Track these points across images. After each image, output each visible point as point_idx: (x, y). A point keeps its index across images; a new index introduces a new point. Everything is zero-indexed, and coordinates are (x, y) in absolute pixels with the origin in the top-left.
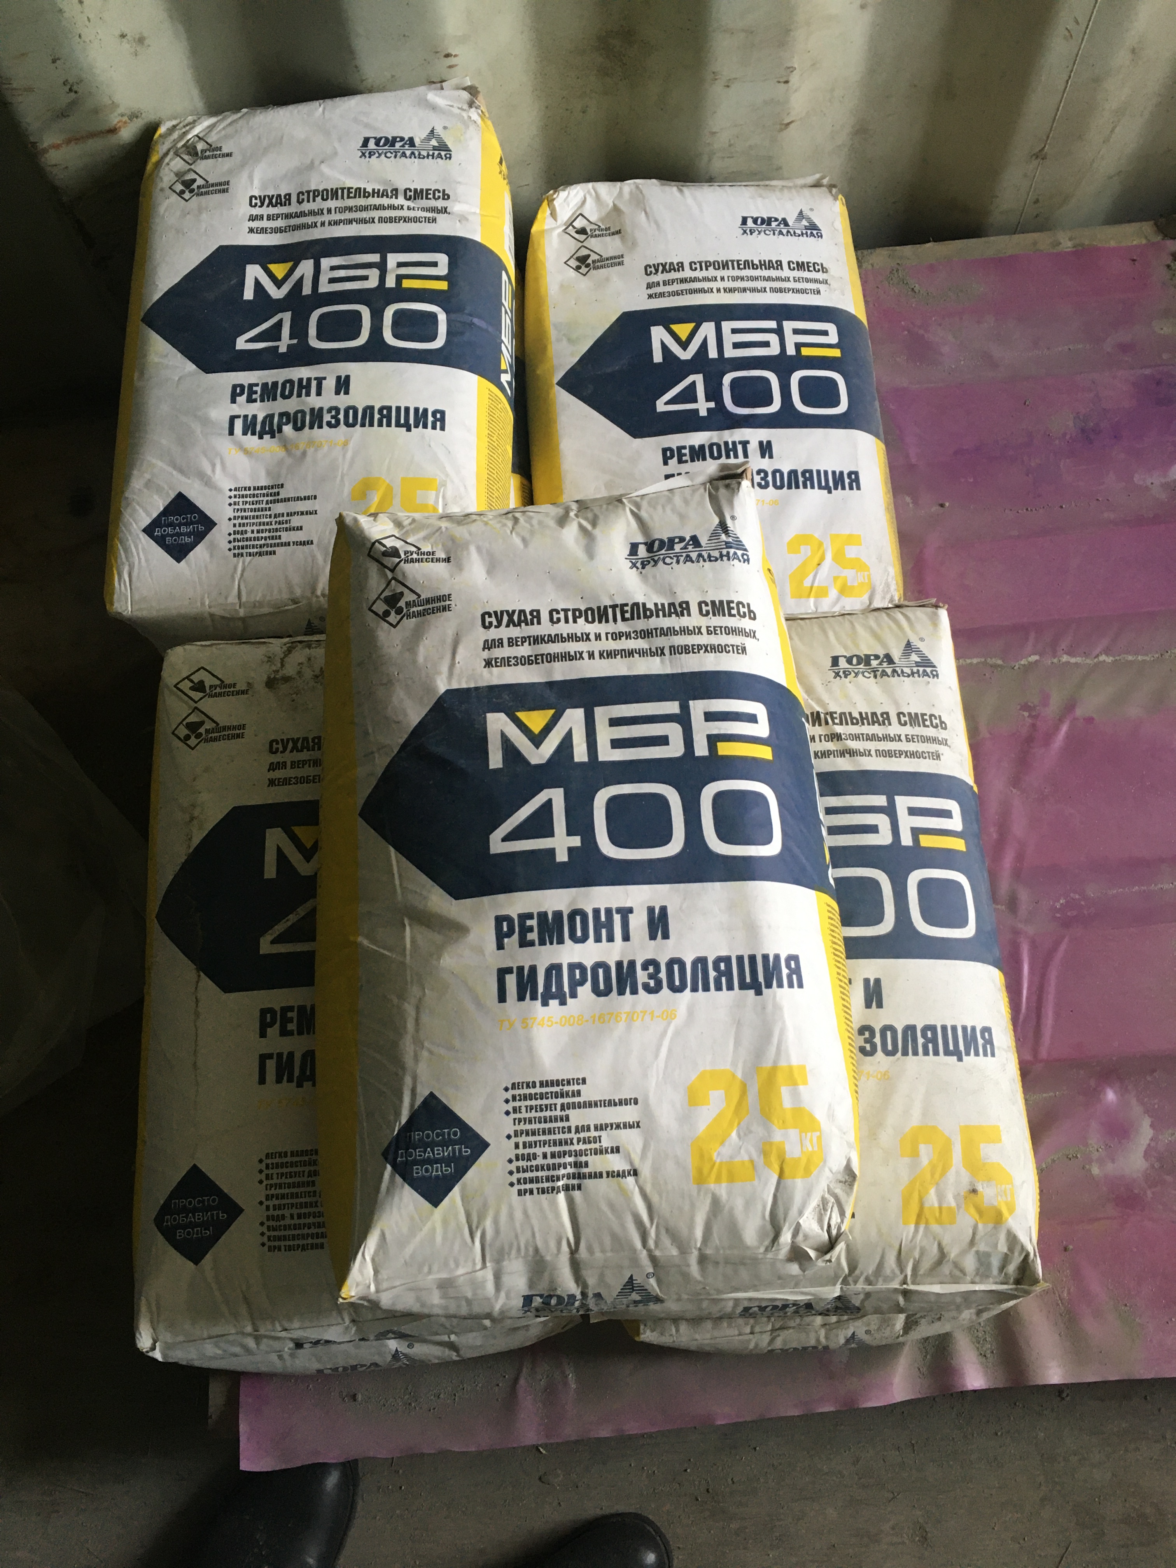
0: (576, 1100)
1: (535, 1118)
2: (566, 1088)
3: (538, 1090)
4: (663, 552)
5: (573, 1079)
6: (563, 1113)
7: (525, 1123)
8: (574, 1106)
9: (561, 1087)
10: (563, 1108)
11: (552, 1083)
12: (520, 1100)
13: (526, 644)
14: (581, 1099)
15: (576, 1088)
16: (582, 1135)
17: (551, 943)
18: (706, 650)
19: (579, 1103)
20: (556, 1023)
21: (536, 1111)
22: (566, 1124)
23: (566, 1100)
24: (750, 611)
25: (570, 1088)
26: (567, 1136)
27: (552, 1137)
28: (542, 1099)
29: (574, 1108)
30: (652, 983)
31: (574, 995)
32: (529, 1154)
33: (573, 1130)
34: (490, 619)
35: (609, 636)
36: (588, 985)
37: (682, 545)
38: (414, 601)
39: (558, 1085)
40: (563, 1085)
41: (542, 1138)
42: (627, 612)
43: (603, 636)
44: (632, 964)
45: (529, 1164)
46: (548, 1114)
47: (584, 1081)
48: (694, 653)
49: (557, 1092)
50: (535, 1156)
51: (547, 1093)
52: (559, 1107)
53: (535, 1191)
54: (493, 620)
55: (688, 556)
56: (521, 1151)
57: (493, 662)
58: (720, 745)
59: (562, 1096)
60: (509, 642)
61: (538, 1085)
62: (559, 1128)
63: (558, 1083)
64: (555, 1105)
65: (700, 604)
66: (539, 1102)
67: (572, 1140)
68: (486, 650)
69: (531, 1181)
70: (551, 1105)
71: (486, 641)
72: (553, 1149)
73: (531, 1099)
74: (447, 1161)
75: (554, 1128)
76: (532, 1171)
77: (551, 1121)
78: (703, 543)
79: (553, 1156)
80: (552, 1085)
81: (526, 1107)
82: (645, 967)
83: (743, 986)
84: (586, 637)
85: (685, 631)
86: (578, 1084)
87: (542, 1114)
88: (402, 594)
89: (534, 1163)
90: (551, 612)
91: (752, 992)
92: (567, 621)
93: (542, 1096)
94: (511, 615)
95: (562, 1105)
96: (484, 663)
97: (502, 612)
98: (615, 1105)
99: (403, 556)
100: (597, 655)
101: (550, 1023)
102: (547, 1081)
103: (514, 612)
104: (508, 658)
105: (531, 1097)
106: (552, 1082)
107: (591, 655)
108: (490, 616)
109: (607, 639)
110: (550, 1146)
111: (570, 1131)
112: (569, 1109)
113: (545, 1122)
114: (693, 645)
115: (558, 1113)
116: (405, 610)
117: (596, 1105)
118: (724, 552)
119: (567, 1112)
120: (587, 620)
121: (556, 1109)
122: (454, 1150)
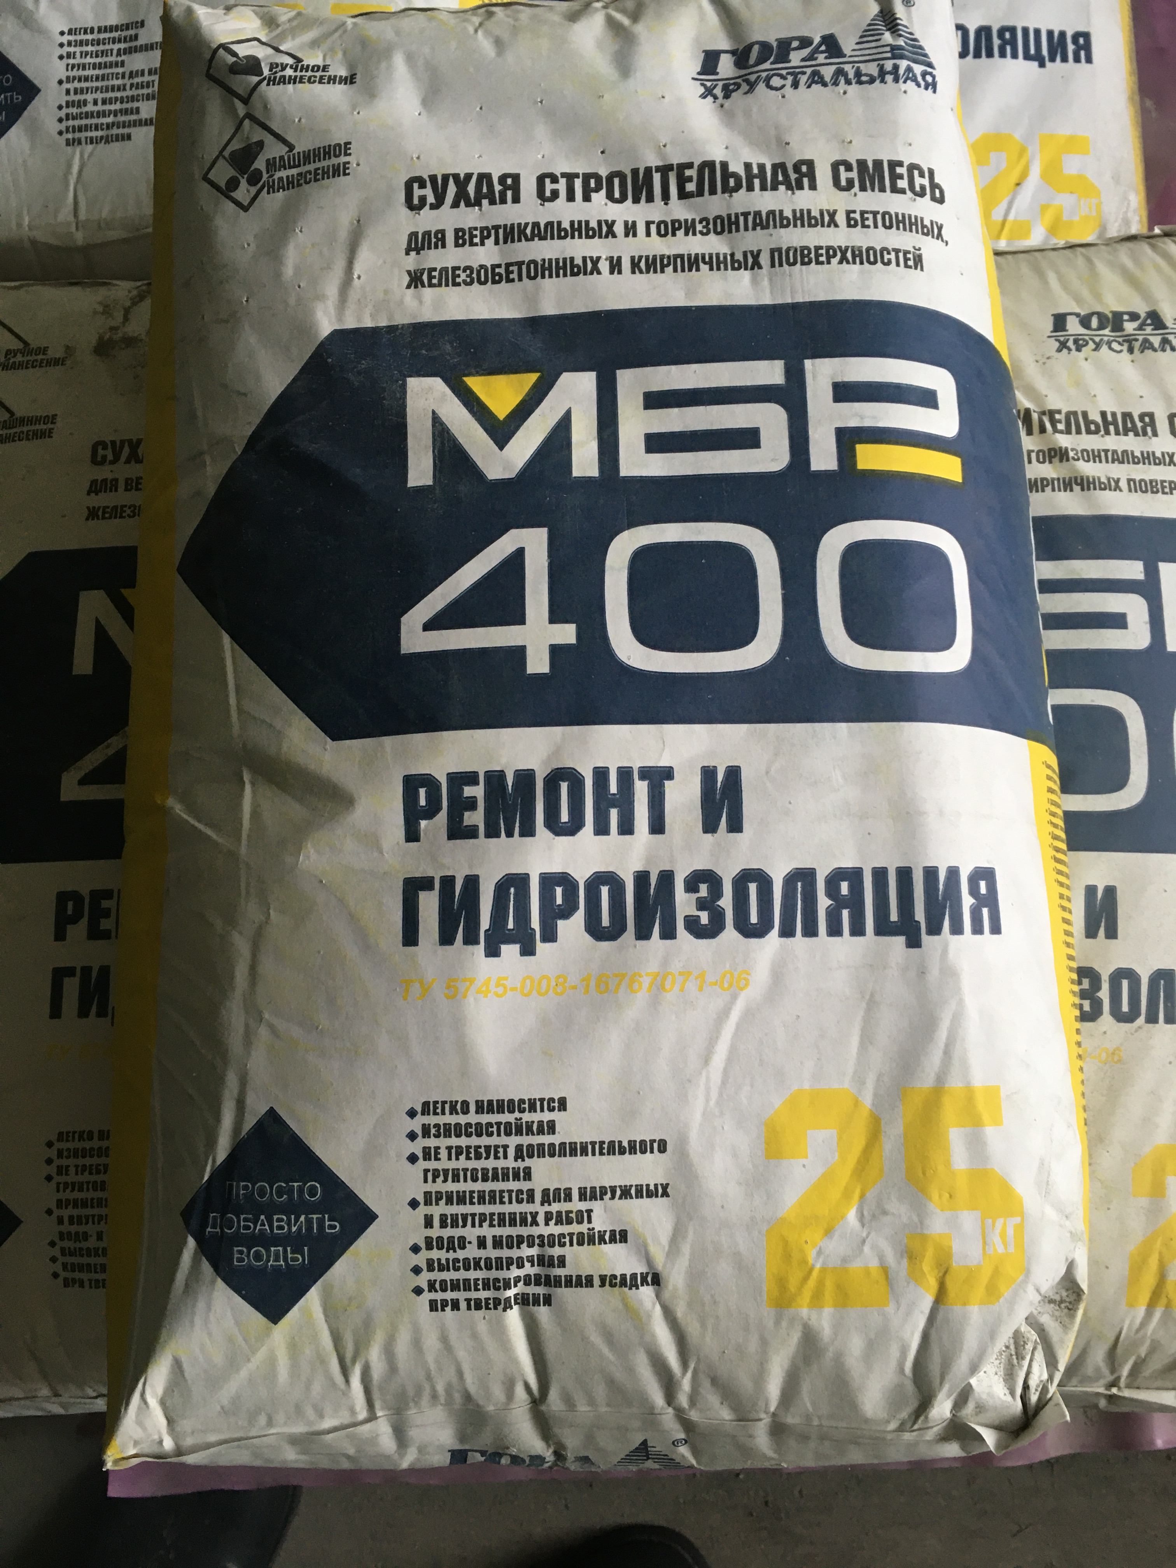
0: (546, 1139)
1: (465, 1170)
2: (527, 1117)
3: (472, 1118)
4: (767, 65)
5: (542, 1100)
6: (521, 1164)
7: (445, 1180)
8: (540, 1151)
9: (517, 1114)
10: (519, 1154)
11: (500, 1106)
12: (437, 1136)
13: (490, 242)
14: (555, 1140)
15: (547, 1116)
16: (555, 1207)
17: (510, 834)
18: (843, 259)
19: (552, 1145)
20: (512, 989)
21: (468, 1158)
22: (525, 1186)
23: (526, 1140)
24: (934, 186)
25: (535, 1117)
26: (526, 1208)
27: (497, 1208)
28: (479, 1135)
29: (541, 1155)
30: (704, 918)
31: (550, 936)
32: (451, 1239)
33: (538, 1197)
34: (422, 192)
35: (653, 228)
36: (579, 917)
37: (805, 52)
38: (282, 158)
39: (511, 1111)
40: (521, 1111)
41: (478, 1209)
42: (690, 179)
43: (641, 229)
44: (667, 877)
45: (451, 1255)
46: (490, 1164)
47: (563, 1104)
48: (818, 263)
49: (508, 1124)
50: (463, 1243)
51: (490, 1125)
52: (511, 1152)
53: (463, 1305)
54: (428, 192)
55: (815, 73)
56: (436, 1232)
57: (425, 277)
58: (861, 450)
59: (519, 1132)
60: (457, 238)
61: (472, 1108)
62: (510, 1192)
63: (511, 1106)
64: (505, 1147)
65: (835, 166)
66: (474, 1141)
67: (534, 1215)
68: (413, 253)
69: (455, 1286)
70: (496, 1147)
71: (413, 235)
72: (498, 1231)
73: (458, 1135)
74: (295, 1242)
75: (502, 1192)
76: (457, 1269)
77: (495, 1178)
78: (847, 50)
79: (498, 1243)
80: (500, 1110)
81: (449, 1148)
82: (691, 885)
83: (883, 928)
84: (606, 230)
85: (804, 219)
86: (552, 1109)
87: (479, 1164)
88: (261, 144)
89: (461, 1254)
90: (541, 180)
91: (900, 941)
92: (571, 197)
93: (480, 1130)
94: (462, 182)
95: (519, 1148)
96: (407, 279)
97: (446, 178)
98: (622, 1152)
99: (266, 72)
100: (626, 265)
101: (500, 990)
102: (490, 1102)
103: (469, 176)
104: (455, 269)
105: (459, 1131)
106: (501, 1103)
107: (615, 266)
108: (422, 186)
109: (648, 234)
110: (491, 1225)
111: (531, 1198)
112: (531, 1156)
113: (485, 1179)
114: (818, 248)
115: (510, 1163)
116: (265, 176)
117: (584, 1152)
118: (889, 65)
119: (528, 1162)
120: (610, 196)
121: (505, 1157)
122: (309, 1222)
